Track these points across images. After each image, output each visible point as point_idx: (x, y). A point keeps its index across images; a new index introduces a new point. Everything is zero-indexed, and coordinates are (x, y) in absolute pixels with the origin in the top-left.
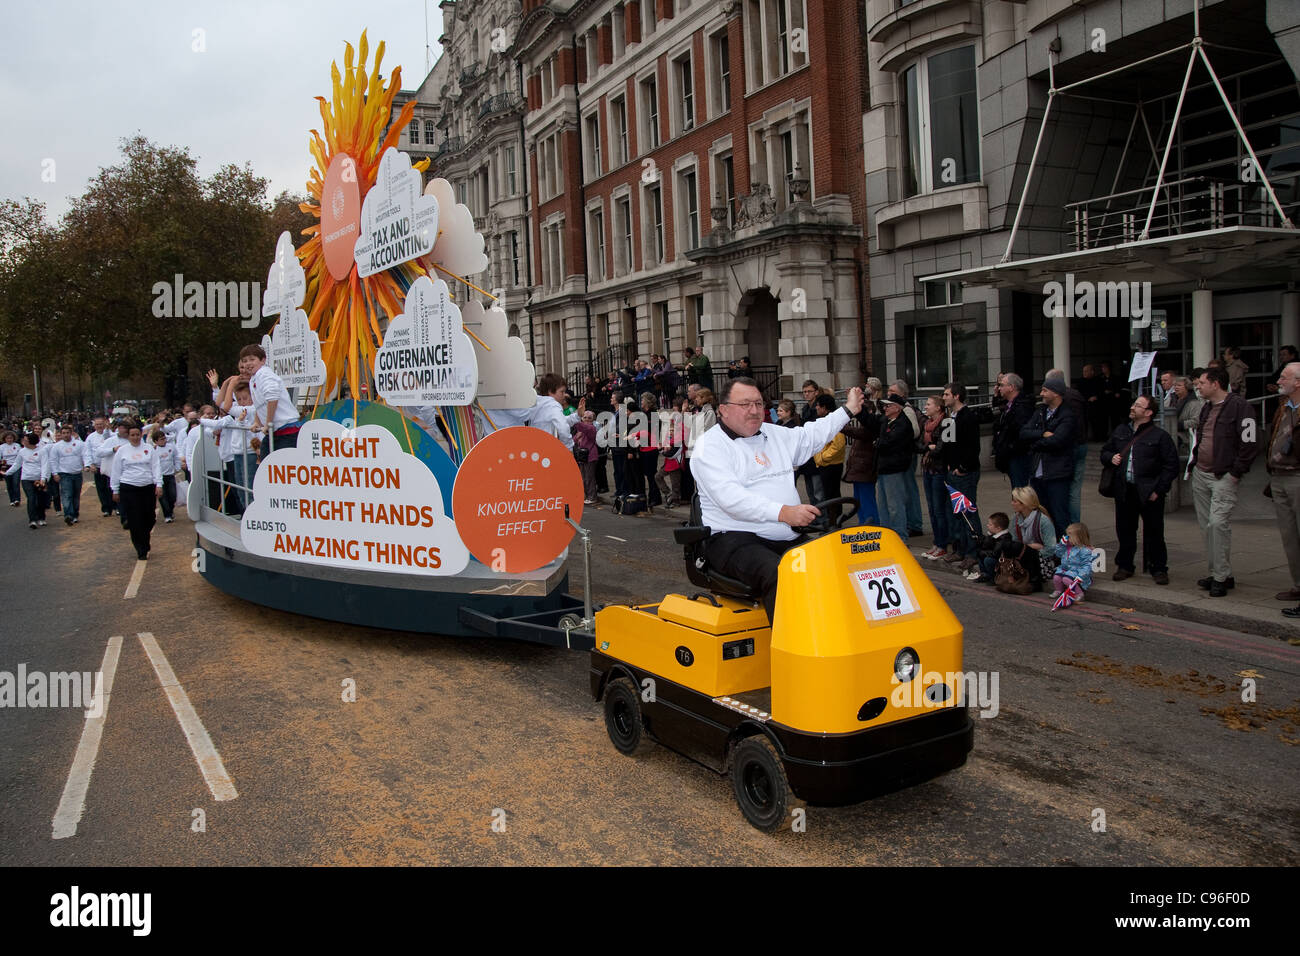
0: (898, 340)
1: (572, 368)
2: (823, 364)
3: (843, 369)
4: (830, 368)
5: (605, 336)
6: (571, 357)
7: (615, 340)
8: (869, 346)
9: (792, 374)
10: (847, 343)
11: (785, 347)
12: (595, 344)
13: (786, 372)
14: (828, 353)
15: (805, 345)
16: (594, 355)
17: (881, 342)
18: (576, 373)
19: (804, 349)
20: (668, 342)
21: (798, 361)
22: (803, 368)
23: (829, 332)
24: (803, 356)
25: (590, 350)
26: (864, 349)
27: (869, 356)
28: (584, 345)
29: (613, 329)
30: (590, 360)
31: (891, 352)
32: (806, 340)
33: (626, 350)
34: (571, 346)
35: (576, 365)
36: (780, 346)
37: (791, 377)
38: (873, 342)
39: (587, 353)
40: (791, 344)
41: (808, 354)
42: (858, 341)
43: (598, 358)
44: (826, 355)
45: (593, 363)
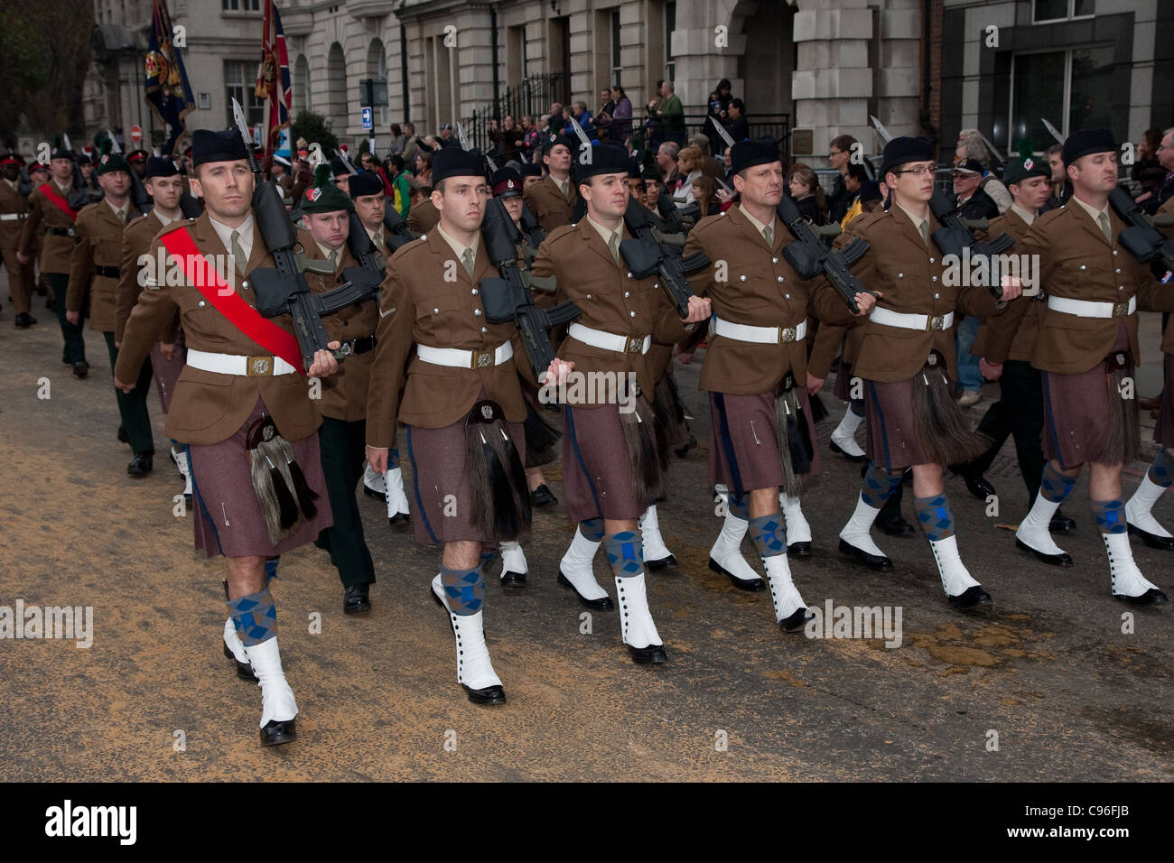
0: (983, 76)
1: (467, 111)
2: (860, 112)
5: (520, 61)
6: (465, 93)
7: (535, 68)
8: (935, 84)
9: (813, 127)
10: (901, 79)
11: (803, 84)
12: (504, 74)
13: (802, 124)
14: (870, 95)
15: (833, 81)
16: (503, 91)
17: (955, 78)
18: (474, 119)
19: (832, 89)
20: (618, 73)
21: (821, 107)
22: (829, 118)
23: (873, 61)
24: (830, 99)
25: (496, 83)
26: (927, 89)
27: (935, 99)
28: (487, 74)
29: (534, 51)
30: (496, 100)
31: (971, 95)
32: (836, 73)
33: (553, 84)
34: (466, 75)
35: (473, 106)
36: (794, 83)
37: (811, 132)
38: (942, 79)
39: (492, 87)
40: (812, 79)
41: (838, 96)
42: (918, 77)
43: (508, 96)
44: (869, 99)
45: (501, 105)
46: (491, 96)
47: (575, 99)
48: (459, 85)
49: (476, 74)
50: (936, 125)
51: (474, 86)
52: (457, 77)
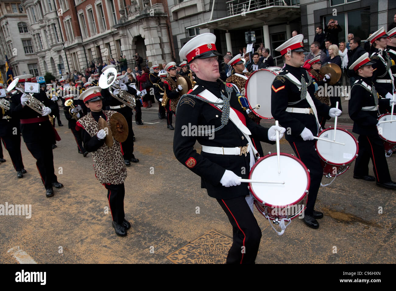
1: (82, 67)
2: (160, 57)
3: (167, 58)
4: (163, 58)
5: (91, 56)
6: (81, 64)
7: (94, 57)
8: (174, 50)
9: (151, 61)
10: (167, 50)
11: (148, 53)
12: (88, 59)
13: (149, 61)
14: (162, 54)
15: (154, 52)
16: (88, 62)
17: (177, 49)
18: (84, 69)
20: (111, 55)
21: (152, 57)
22: (154, 59)
23: (161, 47)
24: (154, 55)
25: (87, 61)
26: (172, 51)
27: (174, 53)
28: (85, 59)
29: (93, 53)
30: (88, 64)
32: (154, 50)
33: (99, 60)
34: (80, 60)
35: (83, 66)
36: (147, 53)
37: (151, 62)
38: (175, 49)
39: (86, 62)
40: (150, 52)
41: (155, 54)
42: (170, 49)
43: (90, 63)
44: (161, 54)
45: (89, 65)
46: (86, 64)
47: (104, 62)
48: (79, 62)
49: (82, 60)
50: (175, 58)
51: (82, 62)
52: (78, 61)
